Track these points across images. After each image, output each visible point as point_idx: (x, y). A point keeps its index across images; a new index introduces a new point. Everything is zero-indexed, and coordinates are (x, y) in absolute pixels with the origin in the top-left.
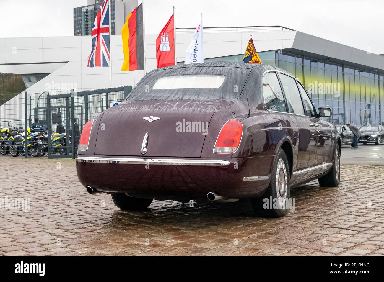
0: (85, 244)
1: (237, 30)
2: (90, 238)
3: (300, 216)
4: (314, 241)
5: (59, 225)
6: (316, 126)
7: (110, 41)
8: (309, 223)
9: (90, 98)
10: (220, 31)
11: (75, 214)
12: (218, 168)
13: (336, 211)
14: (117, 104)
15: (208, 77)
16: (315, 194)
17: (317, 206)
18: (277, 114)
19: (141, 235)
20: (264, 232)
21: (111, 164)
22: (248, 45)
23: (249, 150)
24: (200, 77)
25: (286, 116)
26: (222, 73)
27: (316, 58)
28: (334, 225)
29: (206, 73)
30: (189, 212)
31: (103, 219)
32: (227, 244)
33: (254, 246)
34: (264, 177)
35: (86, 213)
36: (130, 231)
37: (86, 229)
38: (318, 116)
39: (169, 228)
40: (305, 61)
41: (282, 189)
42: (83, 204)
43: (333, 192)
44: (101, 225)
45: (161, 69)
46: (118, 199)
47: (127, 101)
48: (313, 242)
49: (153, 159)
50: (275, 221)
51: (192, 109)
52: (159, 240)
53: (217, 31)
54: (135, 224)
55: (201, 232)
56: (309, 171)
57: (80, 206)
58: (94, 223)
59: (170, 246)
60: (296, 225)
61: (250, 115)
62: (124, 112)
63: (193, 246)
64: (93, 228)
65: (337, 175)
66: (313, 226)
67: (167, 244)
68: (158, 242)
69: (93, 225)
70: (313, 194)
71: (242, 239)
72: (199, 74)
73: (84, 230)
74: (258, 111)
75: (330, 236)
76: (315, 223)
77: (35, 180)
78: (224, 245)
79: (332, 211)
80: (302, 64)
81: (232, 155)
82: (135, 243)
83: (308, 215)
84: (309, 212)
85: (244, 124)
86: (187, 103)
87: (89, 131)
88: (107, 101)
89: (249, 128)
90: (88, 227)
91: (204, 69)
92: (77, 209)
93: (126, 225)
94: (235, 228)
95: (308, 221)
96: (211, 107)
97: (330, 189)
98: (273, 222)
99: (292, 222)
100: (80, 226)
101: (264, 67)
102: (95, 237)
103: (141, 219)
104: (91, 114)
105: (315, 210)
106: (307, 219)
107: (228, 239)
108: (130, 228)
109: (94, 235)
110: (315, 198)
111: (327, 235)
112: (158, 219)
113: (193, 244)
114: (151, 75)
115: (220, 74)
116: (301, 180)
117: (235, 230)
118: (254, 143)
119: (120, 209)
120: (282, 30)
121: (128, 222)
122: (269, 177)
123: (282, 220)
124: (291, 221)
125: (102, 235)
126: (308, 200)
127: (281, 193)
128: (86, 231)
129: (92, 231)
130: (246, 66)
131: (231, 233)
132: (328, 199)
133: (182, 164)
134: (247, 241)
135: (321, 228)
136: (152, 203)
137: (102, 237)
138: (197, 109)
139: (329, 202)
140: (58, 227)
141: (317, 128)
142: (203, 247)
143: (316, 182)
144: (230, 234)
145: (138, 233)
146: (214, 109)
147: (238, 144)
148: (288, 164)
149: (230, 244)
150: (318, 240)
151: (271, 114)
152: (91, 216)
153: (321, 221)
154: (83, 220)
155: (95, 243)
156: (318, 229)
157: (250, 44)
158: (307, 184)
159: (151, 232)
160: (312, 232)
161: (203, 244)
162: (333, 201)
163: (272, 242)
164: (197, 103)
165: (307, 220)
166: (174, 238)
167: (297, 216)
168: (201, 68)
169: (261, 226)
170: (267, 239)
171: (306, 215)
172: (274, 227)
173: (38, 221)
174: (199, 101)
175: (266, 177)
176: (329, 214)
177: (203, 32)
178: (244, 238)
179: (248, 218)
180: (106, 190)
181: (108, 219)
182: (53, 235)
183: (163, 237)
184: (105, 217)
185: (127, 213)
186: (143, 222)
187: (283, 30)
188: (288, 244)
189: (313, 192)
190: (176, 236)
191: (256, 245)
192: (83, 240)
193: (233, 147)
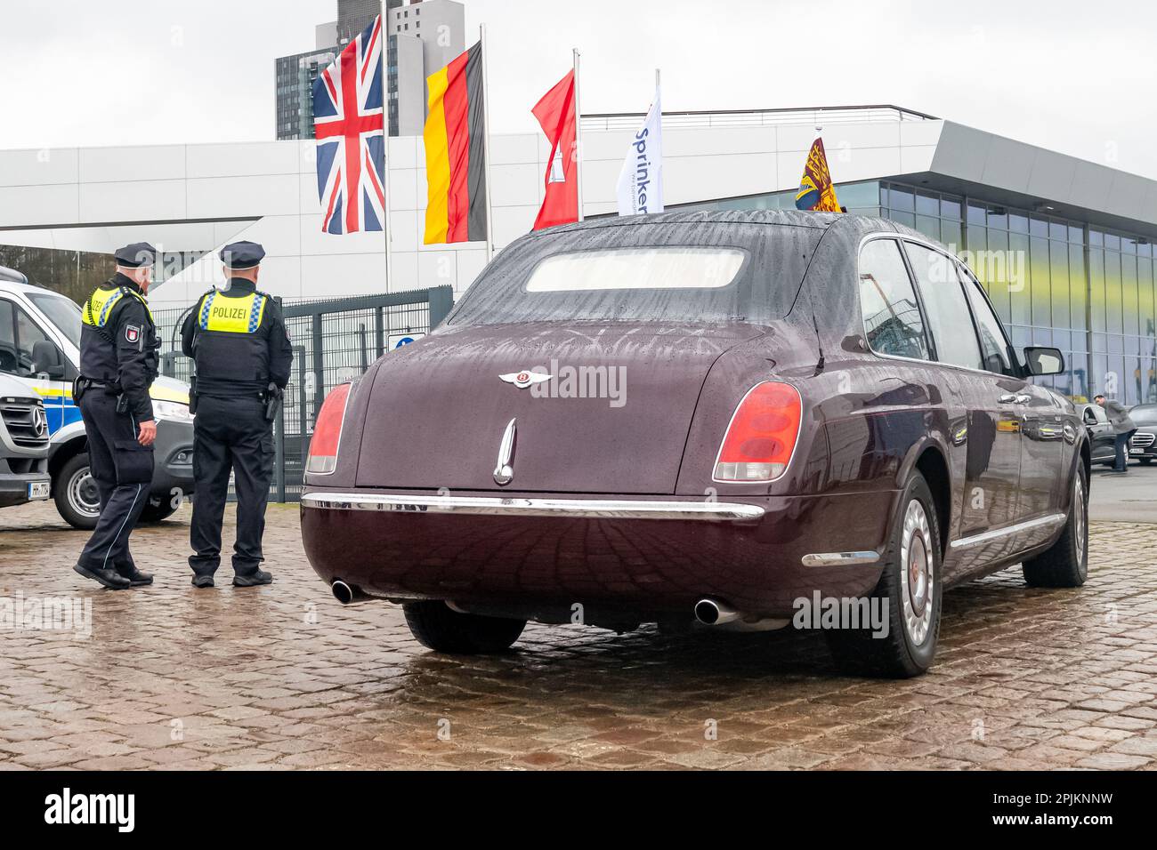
0: (332, 752)
1: (764, 118)
2: (346, 735)
3: (973, 675)
4: (1021, 749)
5: (250, 696)
6: (1019, 403)
7: (386, 153)
8: (1001, 695)
9: (330, 323)
10: (712, 124)
11: (297, 663)
12: (727, 526)
13: (1082, 661)
14: (408, 340)
15: (693, 253)
16: (1013, 610)
17: (1022, 646)
18: (903, 365)
19: (496, 726)
20: (868, 721)
21: (401, 513)
22: (810, 159)
23: (819, 472)
24: (669, 253)
25: (928, 372)
26: (734, 241)
27: (1001, 202)
28: (1078, 701)
29: (688, 242)
30: (636, 659)
31: (380, 680)
32: (758, 756)
33: (838, 763)
34: (865, 556)
35: (330, 661)
36: (460, 714)
37: (331, 707)
38: (1023, 372)
39: (579, 706)
40: (971, 210)
41: (919, 593)
42: (317, 636)
43: (1068, 603)
44: (375, 697)
45: (549, 231)
46: (423, 621)
47: (450, 327)
48: (1018, 752)
49: (530, 500)
50: (897, 689)
51: (646, 349)
52: (551, 743)
53: (703, 124)
54: (476, 693)
55: (676, 719)
56: (992, 539)
57: (310, 642)
58: (353, 691)
59: (587, 759)
60: (962, 701)
61: (823, 367)
62: (443, 357)
63: (656, 760)
64: (352, 704)
65: (1080, 554)
66: (1016, 704)
67: (574, 754)
68: (548, 749)
69: (350, 695)
70: (1008, 608)
71: (803, 741)
72: (666, 245)
73: (326, 711)
74: (845, 356)
75: (1071, 733)
76: (1021, 696)
77: (173, 564)
78: (749, 758)
79: (1068, 660)
80: (961, 221)
81: (770, 487)
82: (481, 750)
83: (999, 672)
84: (1000, 662)
85: (805, 392)
86: (629, 333)
87: (339, 414)
88: (380, 332)
89: (820, 406)
90: (338, 702)
91: (681, 230)
92: (301, 649)
93: (449, 697)
94: (777, 707)
95: (999, 689)
96: (704, 344)
97: (1058, 593)
98: (893, 691)
99: (950, 692)
100: (314, 698)
101: (863, 223)
102: (360, 733)
103: (494, 680)
104: (333, 372)
105: (1018, 655)
106: (994, 683)
107: (759, 740)
108: (463, 706)
109: (357, 726)
110: (1015, 620)
111: (1059, 732)
112: (544, 679)
113: (656, 754)
114: (519, 248)
115: (728, 246)
116: (971, 566)
117: (779, 714)
118: (836, 452)
119: (427, 650)
120: (899, 119)
121: (454, 689)
122: (881, 556)
123: (919, 685)
124: (947, 687)
125: (381, 725)
126: (994, 626)
127: (916, 604)
128: (332, 713)
129: (351, 714)
130: (808, 220)
131: (765, 722)
132: (1055, 624)
133: (618, 516)
134: (816, 746)
135: (1042, 711)
136: (523, 634)
137: (381, 730)
138: (664, 349)
139: (1060, 632)
140: (248, 700)
141: (1022, 407)
142: (686, 762)
143: (1015, 573)
144: (765, 726)
145: (485, 720)
146: (715, 350)
147: (787, 457)
148: (935, 518)
149: (767, 755)
150: (1033, 745)
151: (885, 364)
152: (345, 670)
153: (1039, 689)
154: (321, 681)
155: (361, 751)
156: (1030, 713)
157: (815, 154)
158: (988, 578)
159: (525, 718)
160: (1015, 722)
161: (684, 755)
162: (1070, 630)
163: (892, 752)
164: (662, 331)
165: (995, 686)
166: (594, 737)
167: (965, 673)
168: (672, 227)
169: (856, 702)
170: (879, 742)
171: (992, 672)
172: (897, 707)
173: (187, 685)
174: (668, 325)
175: (870, 556)
176: (1062, 669)
177: (663, 125)
178: (809, 738)
179: (814, 678)
180: (390, 591)
181: (395, 680)
182: (235, 723)
183: (563, 733)
184: (384, 673)
185: (450, 661)
186: (500, 689)
187: (902, 119)
188: (944, 757)
189: (1008, 604)
190: (602, 729)
191: (844, 758)
192: (323, 740)
193: (773, 464)
